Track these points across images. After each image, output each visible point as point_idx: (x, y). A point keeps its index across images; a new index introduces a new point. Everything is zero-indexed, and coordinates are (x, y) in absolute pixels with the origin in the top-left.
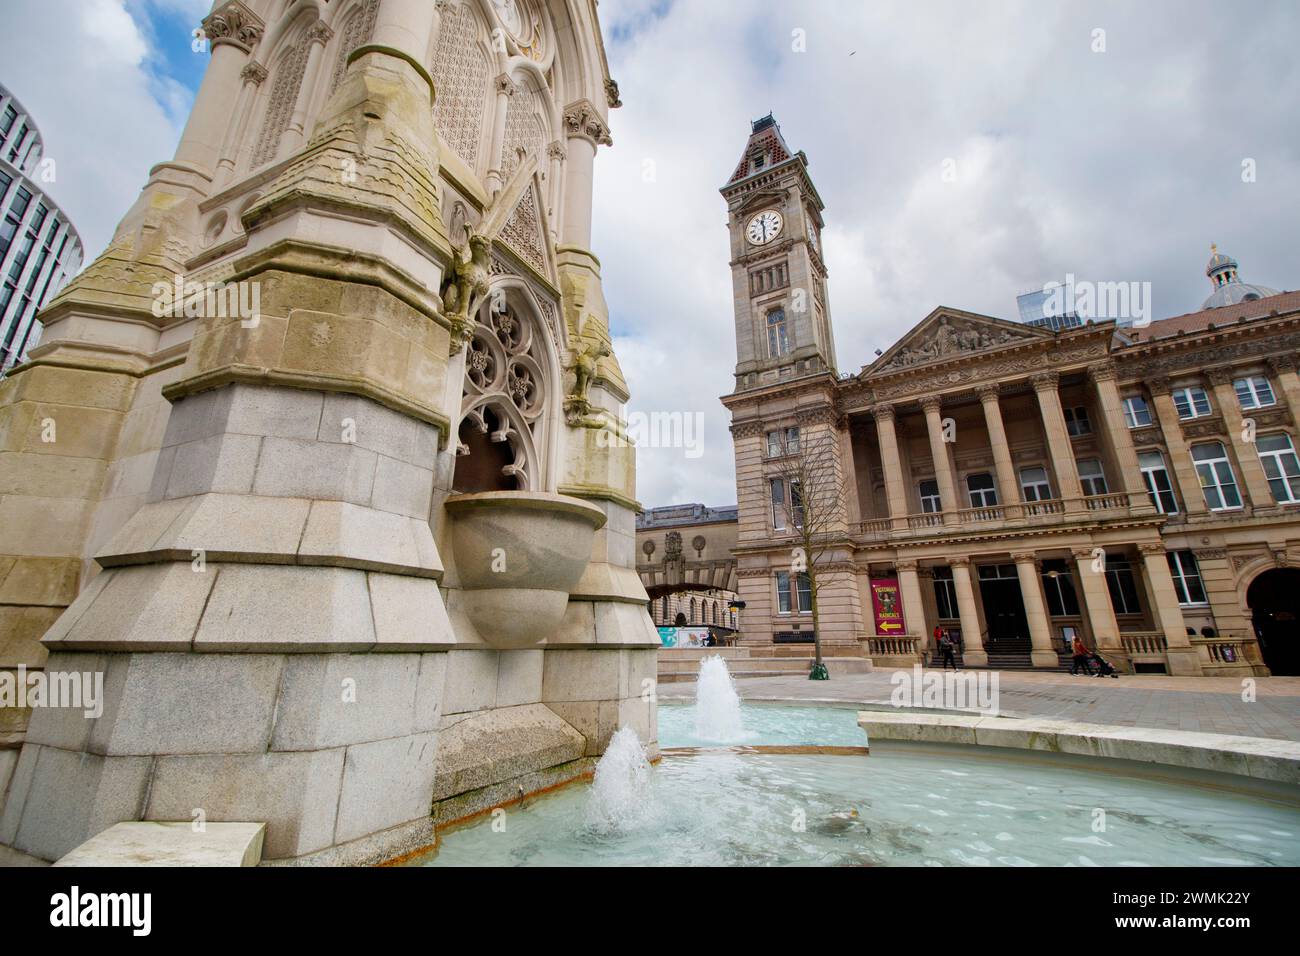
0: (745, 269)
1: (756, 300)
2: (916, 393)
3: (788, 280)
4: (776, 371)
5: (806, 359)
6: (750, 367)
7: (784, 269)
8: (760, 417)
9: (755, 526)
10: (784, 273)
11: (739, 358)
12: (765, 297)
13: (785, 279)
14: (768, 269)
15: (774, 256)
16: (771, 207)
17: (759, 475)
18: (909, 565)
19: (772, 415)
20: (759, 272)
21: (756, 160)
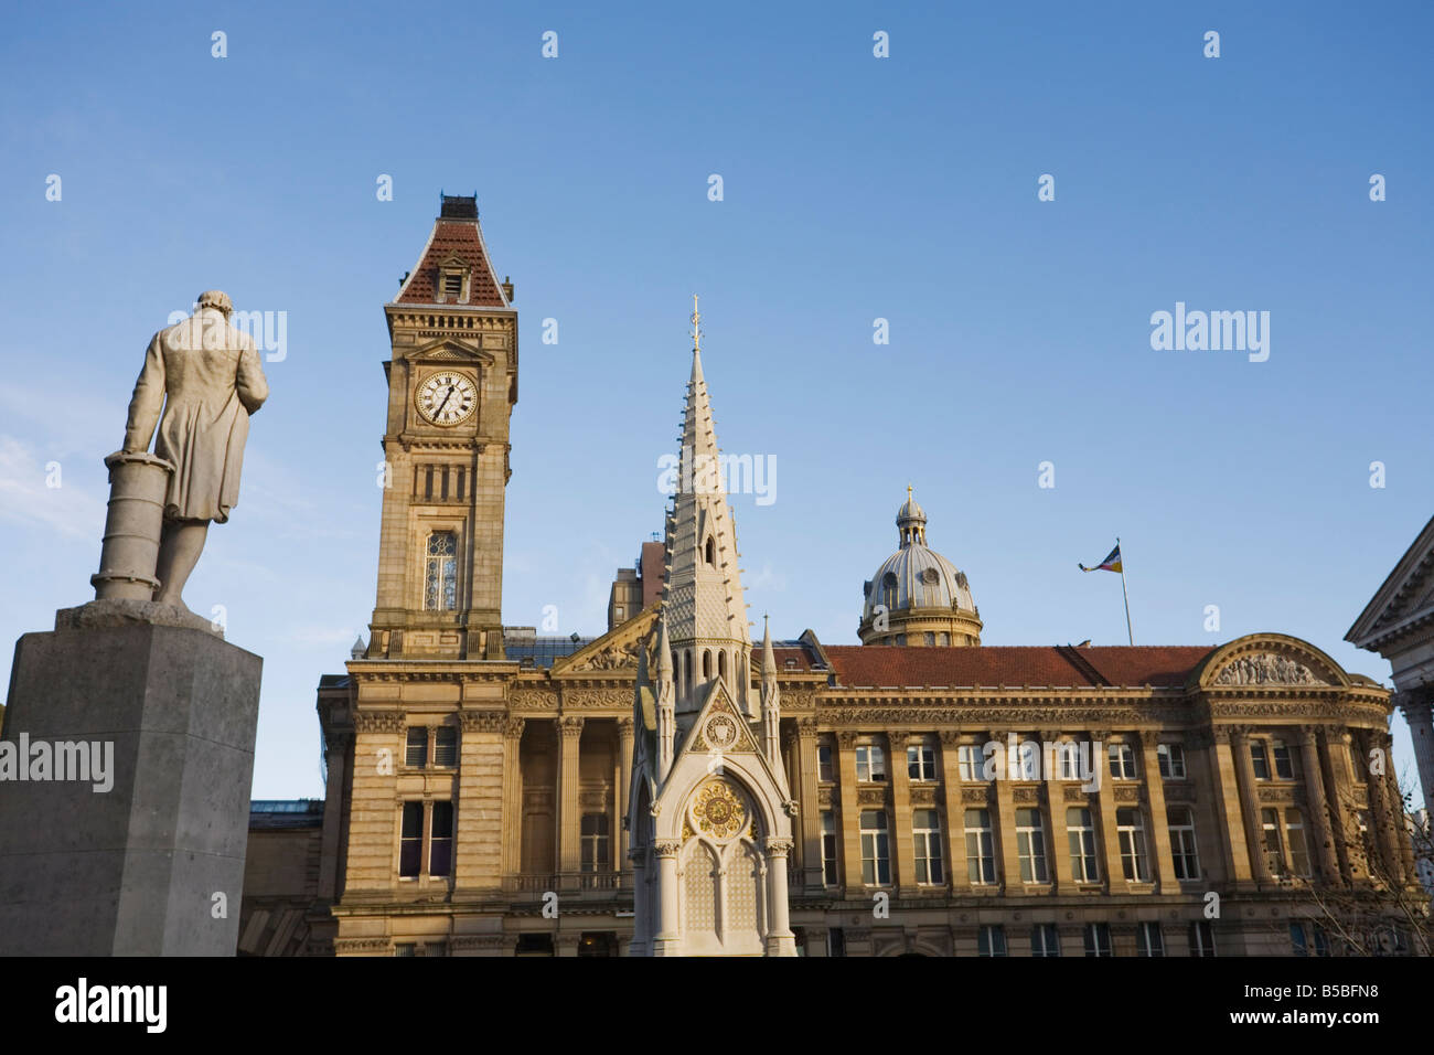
0: (408, 455)
1: (418, 510)
2: (614, 710)
3: (473, 496)
4: (436, 634)
5: (485, 630)
6: (394, 618)
7: (468, 476)
8: (403, 703)
9: (374, 874)
10: (468, 483)
11: (379, 598)
12: (433, 511)
13: (467, 492)
14: (446, 468)
15: (454, 450)
16: (464, 369)
17: (391, 794)
18: (573, 939)
19: (425, 703)
20: (430, 467)
21: (449, 277)
